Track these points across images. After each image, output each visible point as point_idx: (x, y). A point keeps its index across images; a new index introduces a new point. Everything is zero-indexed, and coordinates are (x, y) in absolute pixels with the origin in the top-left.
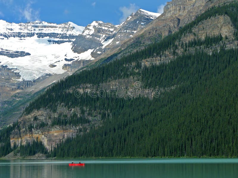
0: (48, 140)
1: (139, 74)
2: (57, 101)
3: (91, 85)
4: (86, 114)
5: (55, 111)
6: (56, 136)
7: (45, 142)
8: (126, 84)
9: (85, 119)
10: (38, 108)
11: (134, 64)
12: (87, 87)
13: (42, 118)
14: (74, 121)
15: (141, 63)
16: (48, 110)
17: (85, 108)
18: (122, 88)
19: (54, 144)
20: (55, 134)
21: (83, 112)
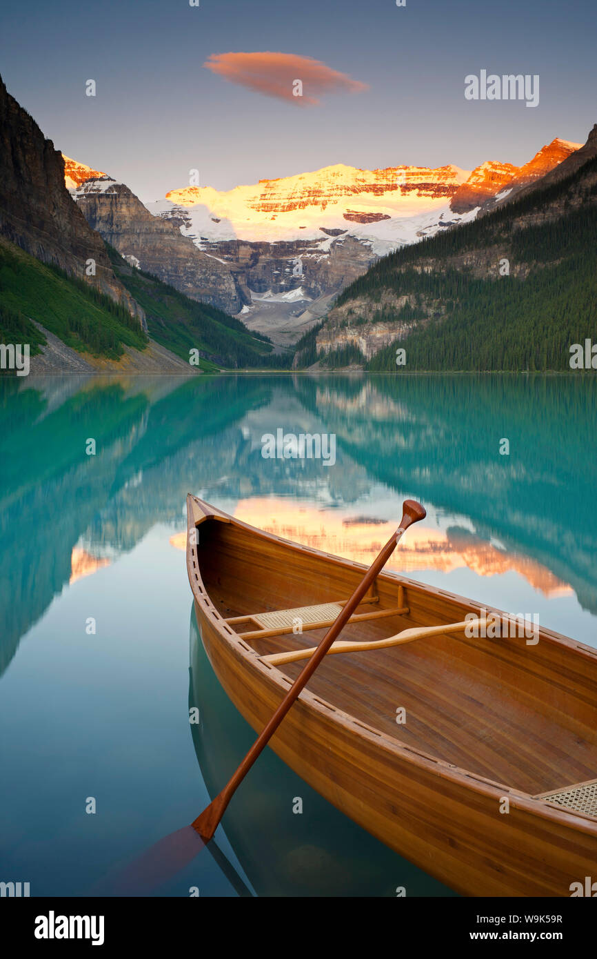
0: (367, 345)
1: (507, 240)
2: (382, 285)
3: (435, 259)
4: (424, 306)
5: (378, 301)
6: (379, 339)
7: (364, 348)
8: (487, 258)
9: (422, 312)
10: (354, 297)
11: (501, 225)
12: (427, 264)
13: (358, 311)
14: (406, 315)
15: (512, 223)
16: (368, 299)
17: (422, 296)
18: (481, 263)
19: (375, 351)
20: (378, 335)
21: (419, 302)
